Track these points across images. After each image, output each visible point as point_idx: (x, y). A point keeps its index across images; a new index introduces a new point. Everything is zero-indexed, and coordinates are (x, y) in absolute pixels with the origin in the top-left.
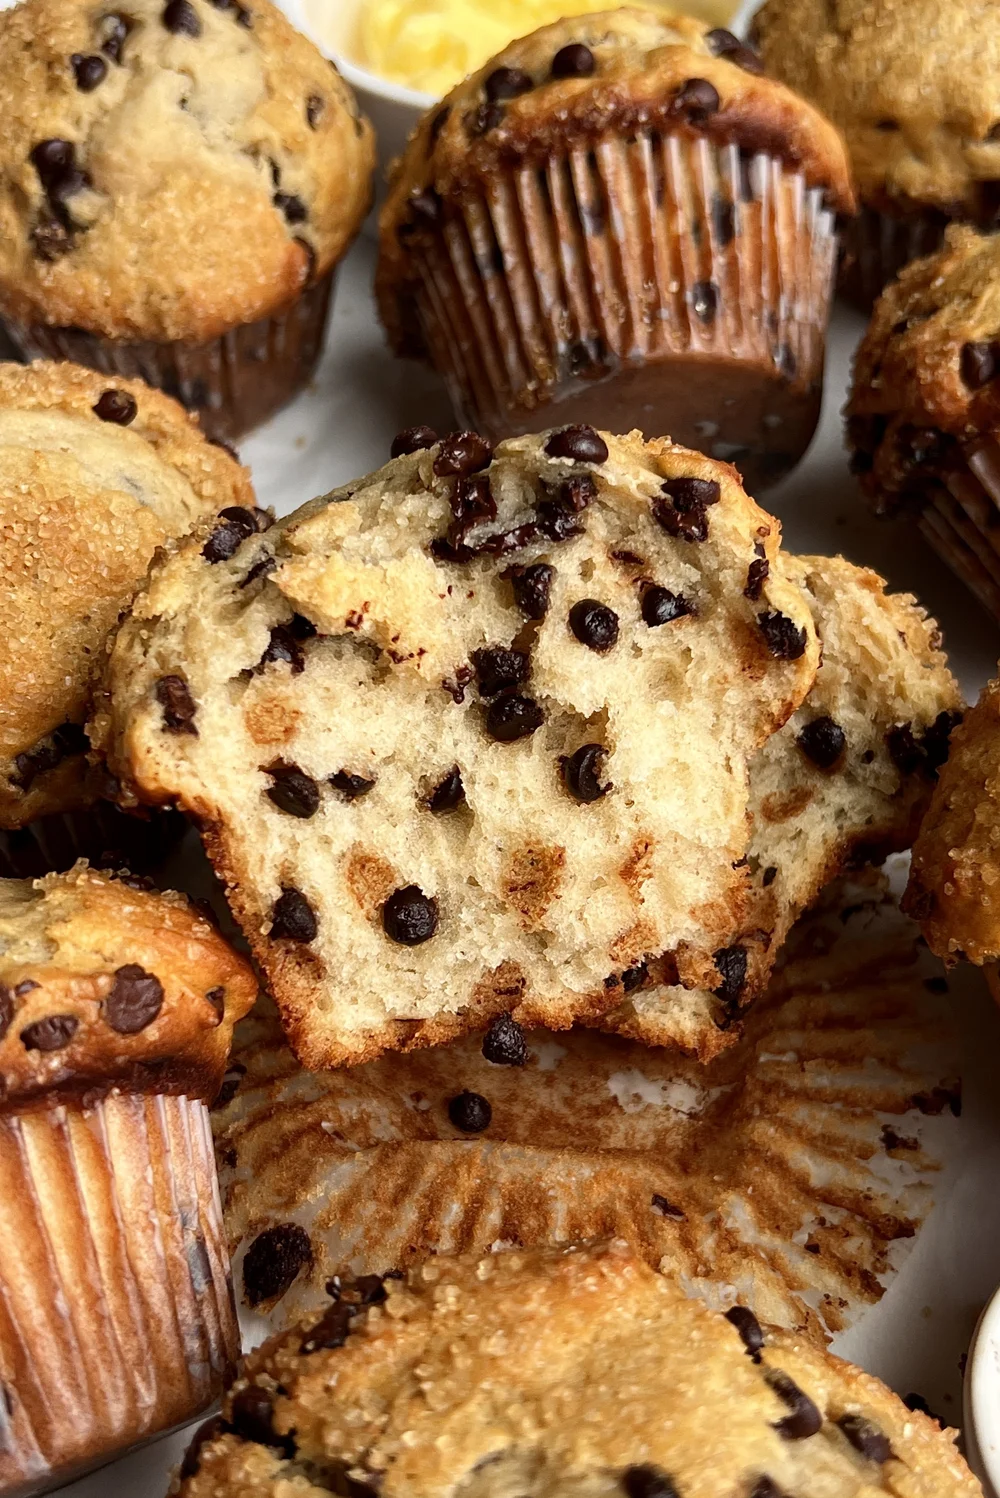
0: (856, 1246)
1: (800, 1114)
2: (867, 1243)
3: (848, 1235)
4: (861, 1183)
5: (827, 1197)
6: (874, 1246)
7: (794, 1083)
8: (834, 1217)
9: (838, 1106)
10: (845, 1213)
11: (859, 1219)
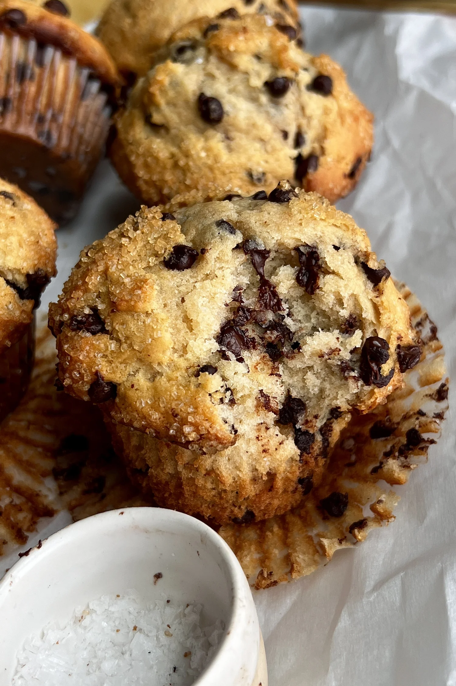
0: (23, 517)
1: (20, 449)
2: (30, 516)
3: (21, 510)
4: (36, 487)
5: (18, 490)
6: (32, 519)
7: (22, 434)
8: (18, 501)
9: (40, 450)
10: (24, 499)
11: (30, 504)
